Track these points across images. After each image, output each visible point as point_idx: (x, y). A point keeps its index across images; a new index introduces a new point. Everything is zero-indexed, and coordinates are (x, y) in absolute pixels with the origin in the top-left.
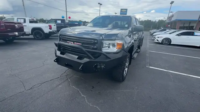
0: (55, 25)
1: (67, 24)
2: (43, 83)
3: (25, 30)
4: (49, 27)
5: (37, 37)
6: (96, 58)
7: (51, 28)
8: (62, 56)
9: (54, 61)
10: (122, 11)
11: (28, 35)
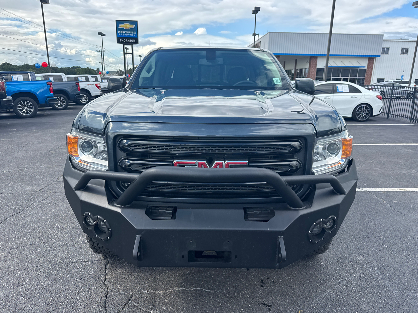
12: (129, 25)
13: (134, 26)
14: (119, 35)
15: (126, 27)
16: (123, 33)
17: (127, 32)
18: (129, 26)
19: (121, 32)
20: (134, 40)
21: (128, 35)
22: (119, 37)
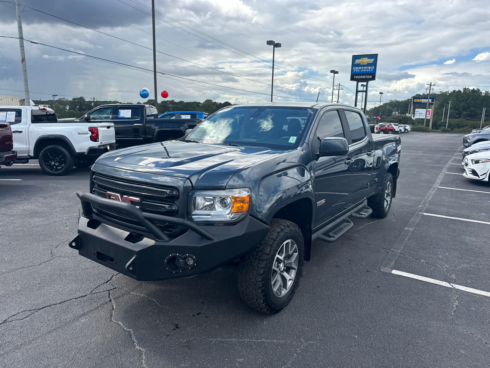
0: (108, 127)
1: (151, 122)
2: (39, 309)
3: (16, 146)
4: (90, 134)
5: (51, 167)
6: (173, 236)
7: (97, 135)
8: (90, 231)
9: (71, 245)
10: (358, 61)
11: (25, 160)
12: (367, 59)
13: (373, 60)
14: (354, 71)
15: (364, 62)
16: (359, 69)
17: (363, 68)
18: (367, 61)
19: (357, 68)
20: (370, 76)
21: (365, 70)
22: (354, 73)
